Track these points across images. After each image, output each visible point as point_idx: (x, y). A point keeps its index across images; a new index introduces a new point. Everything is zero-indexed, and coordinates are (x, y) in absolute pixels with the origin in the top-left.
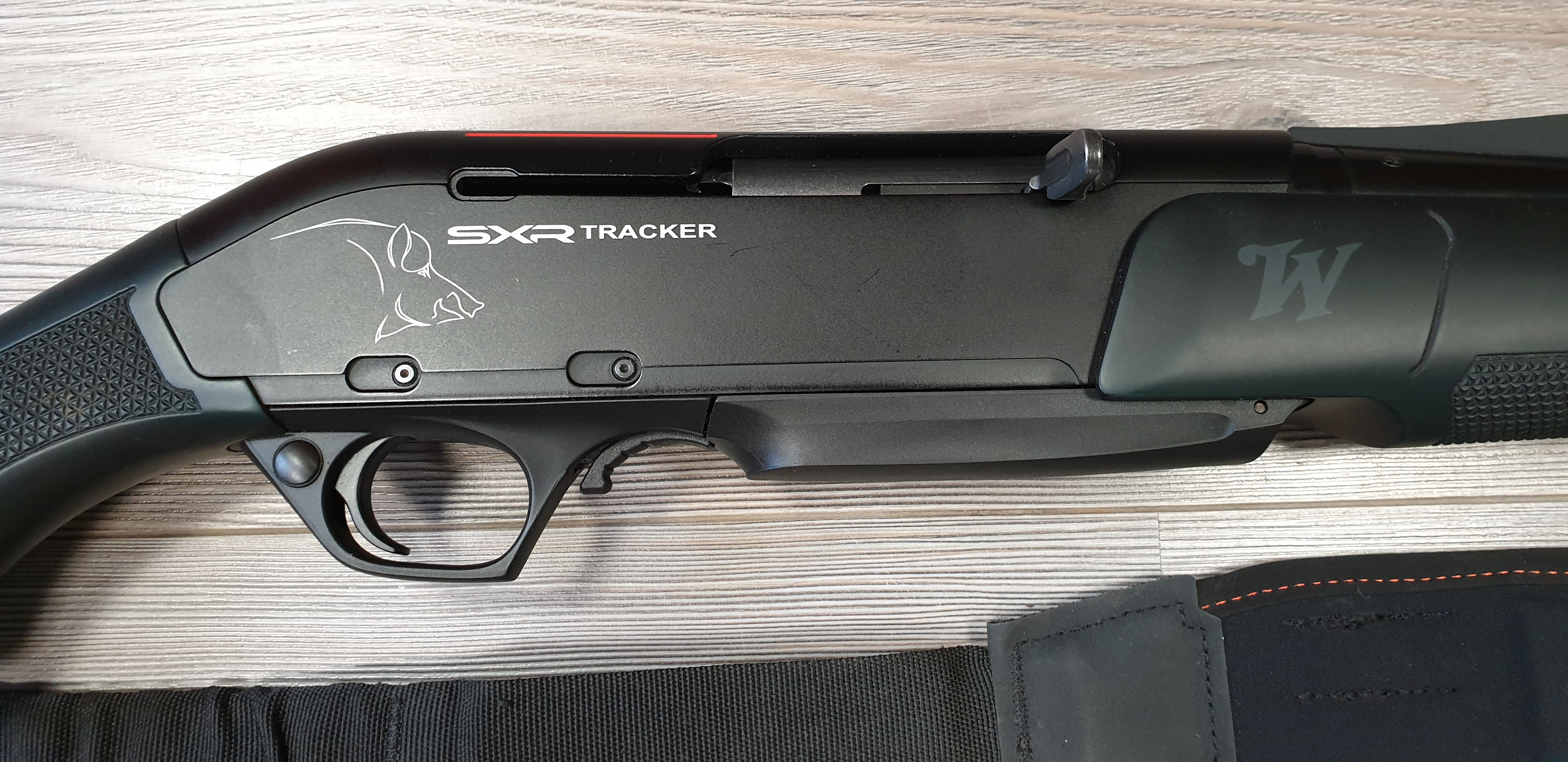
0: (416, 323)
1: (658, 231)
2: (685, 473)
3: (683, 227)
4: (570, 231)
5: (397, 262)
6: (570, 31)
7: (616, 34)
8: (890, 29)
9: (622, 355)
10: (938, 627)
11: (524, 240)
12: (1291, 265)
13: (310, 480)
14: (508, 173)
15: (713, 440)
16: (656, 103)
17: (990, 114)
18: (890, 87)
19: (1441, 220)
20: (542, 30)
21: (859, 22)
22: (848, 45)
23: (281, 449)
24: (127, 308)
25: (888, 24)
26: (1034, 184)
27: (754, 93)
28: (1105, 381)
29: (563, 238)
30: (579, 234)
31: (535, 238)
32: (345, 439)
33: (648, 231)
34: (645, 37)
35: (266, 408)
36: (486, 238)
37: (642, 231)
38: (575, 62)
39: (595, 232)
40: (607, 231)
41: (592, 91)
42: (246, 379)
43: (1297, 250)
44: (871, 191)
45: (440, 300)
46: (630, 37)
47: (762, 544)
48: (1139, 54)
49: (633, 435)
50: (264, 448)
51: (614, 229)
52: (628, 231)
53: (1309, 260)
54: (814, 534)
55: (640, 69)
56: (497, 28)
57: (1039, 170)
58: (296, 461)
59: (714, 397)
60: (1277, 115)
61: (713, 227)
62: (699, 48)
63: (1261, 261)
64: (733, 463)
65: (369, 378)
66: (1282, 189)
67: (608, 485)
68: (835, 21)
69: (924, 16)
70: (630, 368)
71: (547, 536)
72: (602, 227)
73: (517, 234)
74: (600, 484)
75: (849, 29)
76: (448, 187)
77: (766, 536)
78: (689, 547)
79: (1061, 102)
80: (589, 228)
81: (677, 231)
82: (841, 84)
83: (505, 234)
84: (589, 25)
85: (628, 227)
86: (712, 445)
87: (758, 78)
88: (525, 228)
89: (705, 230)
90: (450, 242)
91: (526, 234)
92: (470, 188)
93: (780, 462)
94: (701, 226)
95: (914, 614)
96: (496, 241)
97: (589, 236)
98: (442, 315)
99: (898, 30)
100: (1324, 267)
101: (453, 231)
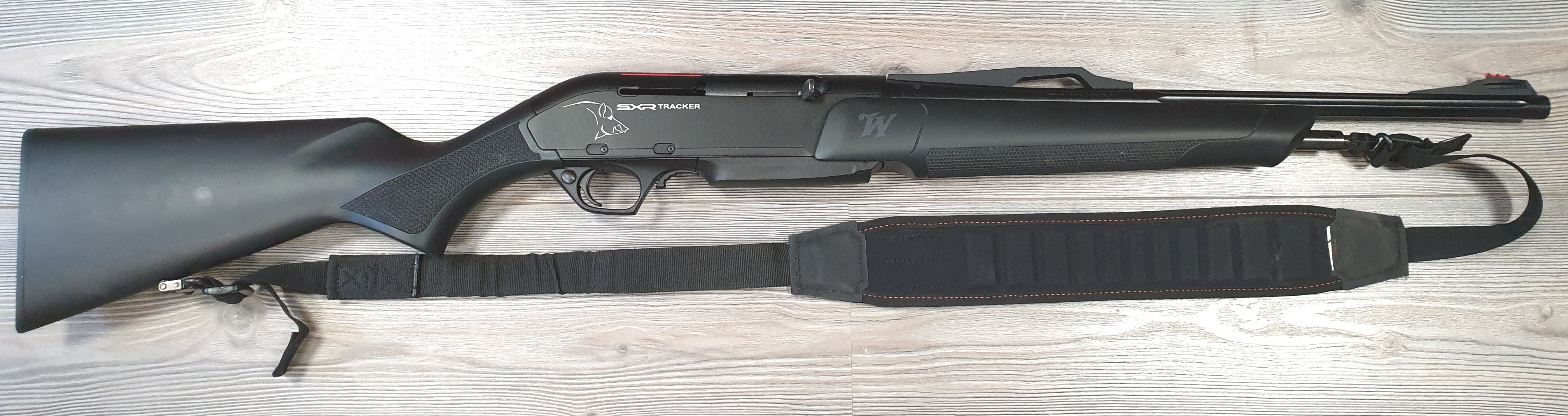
0: (607, 134)
1: (682, 106)
2: (691, 185)
3: (690, 105)
4: (655, 106)
5: (602, 114)
6: (652, 34)
7: (668, 35)
8: (763, 35)
9: (670, 145)
10: (774, 238)
11: (641, 109)
12: (875, 120)
13: (573, 182)
14: (636, 88)
15: (699, 172)
16: (681, 60)
17: (796, 65)
18: (762, 55)
19: (924, 106)
20: (642, 33)
21: (752, 32)
22: (748, 40)
23: (563, 172)
24: (518, 128)
25: (762, 33)
26: (800, 94)
27: (716, 56)
28: (818, 156)
29: (653, 108)
30: (657, 107)
31: (644, 108)
32: (586, 169)
33: (679, 106)
34: (678, 37)
35: (561, 159)
36: (629, 108)
37: (677, 106)
38: (653, 45)
39: (662, 106)
40: (666, 106)
41: (660, 55)
42: (555, 150)
43: (878, 116)
44: (750, 94)
45: (615, 127)
46: (673, 36)
47: (715, 210)
48: (849, 45)
49: (674, 170)
50: (558, 172)
51: (668, 105)
52: (673, 106)
53: (880, 119)
54: (734, 207)
55: (676, 47)
56: (627, 33)
57: (801, 90)
58: (567, 176)
59: (699, 158)
60: (896, 66)
61: (699, 105)
62: (697, 40)
63: (866, 119)
64: (705, 180)
65: (592, 150)
66: (878, 96)
67: (664, 187)
68: (744, 32)
69: (775, 30)
70: (673, 148)
71: (643, 206)
72: (665, 105)
73: (639, 107)
74: (663, 185)
75: (749, 35)
76: (617, 92)
77: (716, 208)
78: (691, 211)
79: (822, 61)
80: (661, 105)
81: (688, 106)
82: (745, 53)
83: (635, 107)
84: (659, 32)
85: (673, 105)
86: (698, 174)
87: (717, 51)
88: (641, 105)
89: (697, 106)
90: (618, 109)
91: (641, 107)
92: (624, 92)
93: (718, 179)
94: (695, 105)
95: (766, 234)
96: (632, 109)
97: (661, 108)
98: (616, 132)
99: (766, 35)
100: (885, 122)
101: (619, 106)
